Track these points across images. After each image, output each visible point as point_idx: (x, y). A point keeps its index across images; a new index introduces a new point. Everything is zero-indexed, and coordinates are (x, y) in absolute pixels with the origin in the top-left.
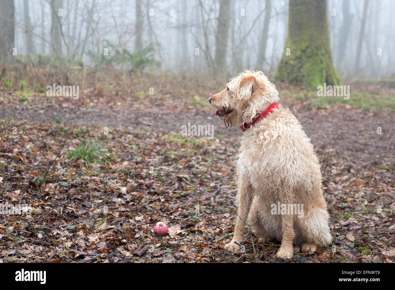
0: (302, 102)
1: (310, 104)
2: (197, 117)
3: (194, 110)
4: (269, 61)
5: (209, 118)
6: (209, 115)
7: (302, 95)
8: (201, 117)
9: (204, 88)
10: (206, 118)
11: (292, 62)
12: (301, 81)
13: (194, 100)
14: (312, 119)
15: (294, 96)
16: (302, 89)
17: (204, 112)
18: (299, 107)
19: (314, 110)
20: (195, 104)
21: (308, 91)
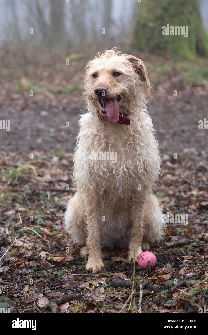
0: (170, 78)
1: (181, 81)
2: (25, 113)
3: (21, 102)
4: (118, 23)
5: (44, 113)
6: (43, 109)
7: (168, 67)
8: (32, 112)
9: (36, 65)
10: (39, 114)
12: (165, 49)
13: (21, 85)
14: (188, 102)
15: (159, 69)
16: (167, 60)
17: (35, 103)
18: (167, 85)
19: (188, 89)
20: (22, 91)
21: (175, 62)
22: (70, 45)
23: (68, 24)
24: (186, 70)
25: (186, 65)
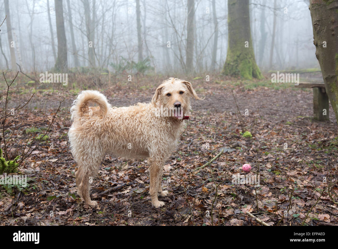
0: (239, 87)
1: (243, 88)
4: (218, 63)
7: (238, 82)
11: (232, 64)
12: (238, 74)
14: (245, 97)
15: (234, 83)
16: (239, 79)
18: (237, 90)
19: (246, 91)
21: (242, 80)
22: (195, 73)
23: (194, 64)
24: (247, 84)
25: (247, 81)
